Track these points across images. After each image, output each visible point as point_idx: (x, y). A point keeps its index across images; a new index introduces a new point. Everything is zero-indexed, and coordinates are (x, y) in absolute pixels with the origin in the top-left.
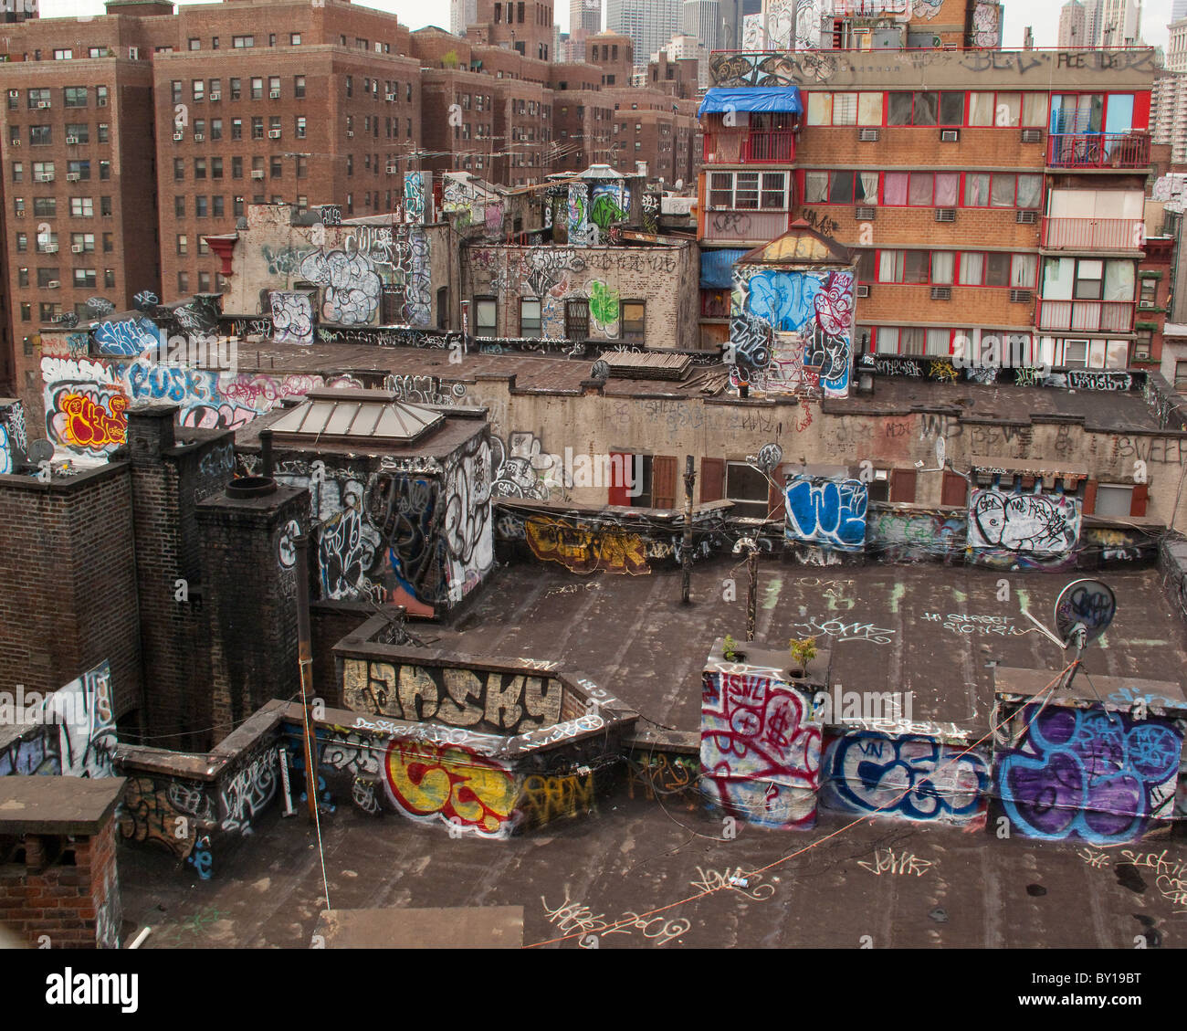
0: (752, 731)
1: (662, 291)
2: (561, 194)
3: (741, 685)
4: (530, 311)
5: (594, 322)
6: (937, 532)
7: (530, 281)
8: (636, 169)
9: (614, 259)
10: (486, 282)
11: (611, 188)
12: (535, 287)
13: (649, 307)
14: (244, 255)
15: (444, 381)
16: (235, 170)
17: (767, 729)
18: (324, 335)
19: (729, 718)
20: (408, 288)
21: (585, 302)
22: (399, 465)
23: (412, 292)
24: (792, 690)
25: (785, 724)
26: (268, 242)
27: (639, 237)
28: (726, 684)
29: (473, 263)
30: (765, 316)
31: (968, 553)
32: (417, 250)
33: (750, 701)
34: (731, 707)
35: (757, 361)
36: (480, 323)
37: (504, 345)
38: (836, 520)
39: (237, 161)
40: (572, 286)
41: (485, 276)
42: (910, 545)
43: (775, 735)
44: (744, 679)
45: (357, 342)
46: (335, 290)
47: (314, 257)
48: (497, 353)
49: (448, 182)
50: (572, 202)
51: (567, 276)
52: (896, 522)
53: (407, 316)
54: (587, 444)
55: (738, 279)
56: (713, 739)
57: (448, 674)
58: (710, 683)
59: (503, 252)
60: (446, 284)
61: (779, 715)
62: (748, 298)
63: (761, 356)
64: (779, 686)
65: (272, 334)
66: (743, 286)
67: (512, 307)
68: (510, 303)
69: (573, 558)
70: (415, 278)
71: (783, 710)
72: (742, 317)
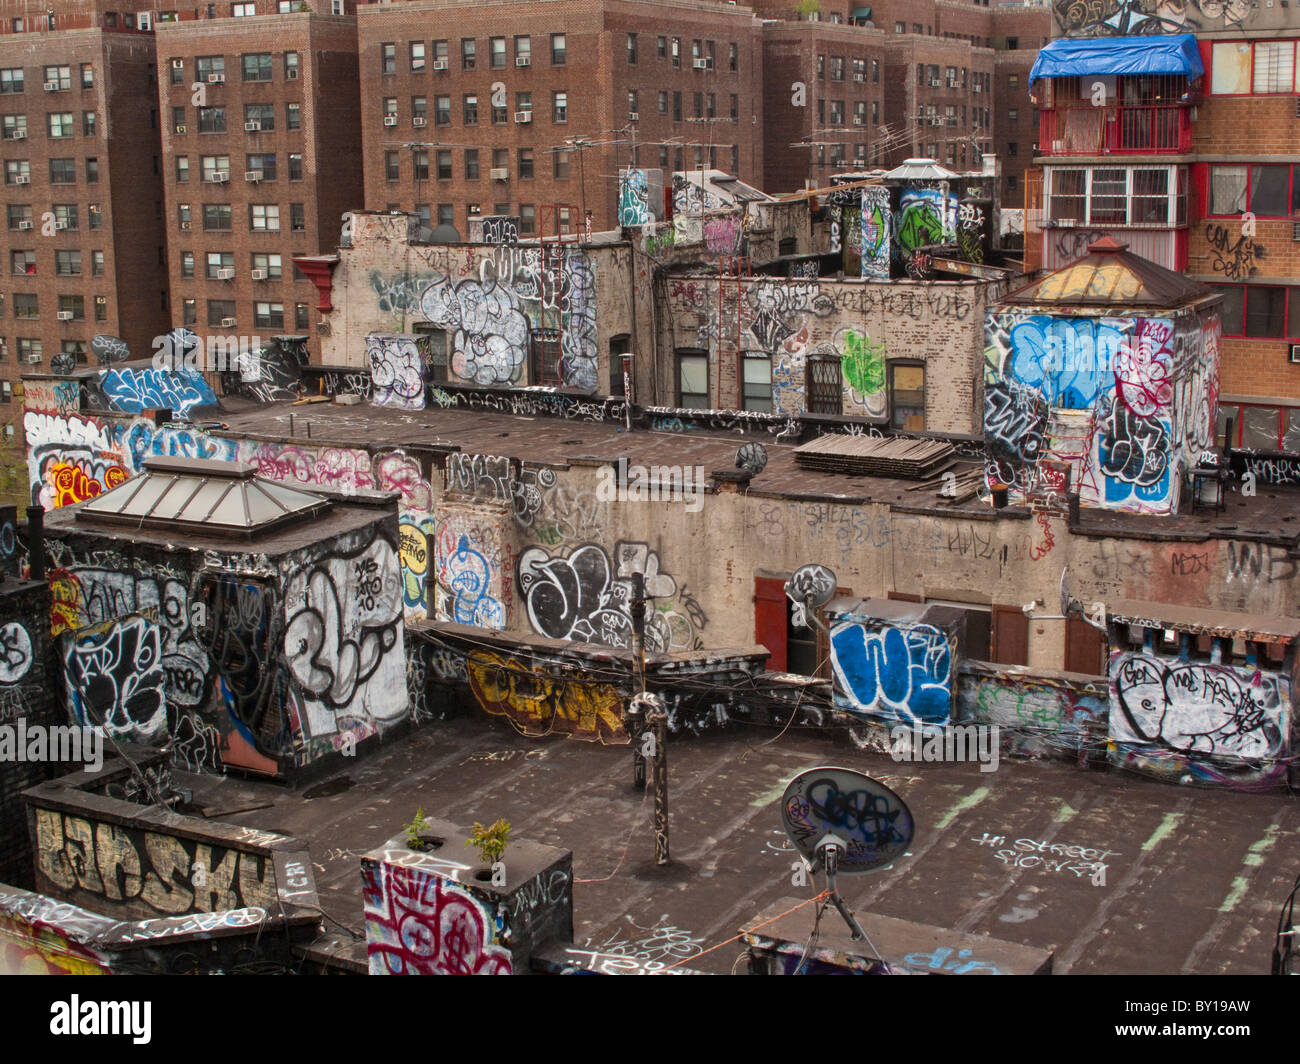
0: (426, 950)
1: (949, 347)
2: (851, 203)
3: (406, 882)
4: (757, 373)
5: (849, 392)
6: (1068, 714)
7: (755, 329)
8: (978, 165)
9: (877, 297)
10: (691, 329)
11: (929, 195)
12: (761, 337)
13: (930, 371)
14: (347, 283)
15: (528, 465)
16: (468, 168)
17: (444, 951)
18: (441, 397)
19: (397, 927)
20: (566, 334)
21: (836, 361)
22: (225, 564)
23: (570, 339)
24: (468, 896)
25: (465, 946)
26: (378, 266)
27: (951, 266)
28: (388, 878)
29: (673, 301)
30: (1037, 384)
31: (1111, 750)
32: (576, 280)
33: (419, 907)
34: (399, 913)
35: (1028, 455)
36: (684, 390)
37: (685, 419)
38: (905, 685)
39: (472, 154)
40: (816, 338)
41: (689, 320)
42: (1024, 731)
43: (455, 960)
44: (409, 873)
45: (483, 408)
46: (467, 335)
47: (439, 288)
48: (675, 431)
49: (682, 185)
50: (866, 215)
51: (808, 322)
52: (1003, 694)
53: (565, 373)
54: (723, 563)
55: (994, 328)
56: (381, 955)
57: (151, 841)
58: (370, 874)
59: (715, 286)
60: (628, 330)
61: (457, 932)
62: (1010, 357)
63: (1031, 446)
64: (453, 889)
65: (371, 394)
66: (1002, 339)
67: (730, 366)
68: (727, 360)
69: (526, 714)
70: (575, 321)
71: (461, 924)
72: (1002, 386)
